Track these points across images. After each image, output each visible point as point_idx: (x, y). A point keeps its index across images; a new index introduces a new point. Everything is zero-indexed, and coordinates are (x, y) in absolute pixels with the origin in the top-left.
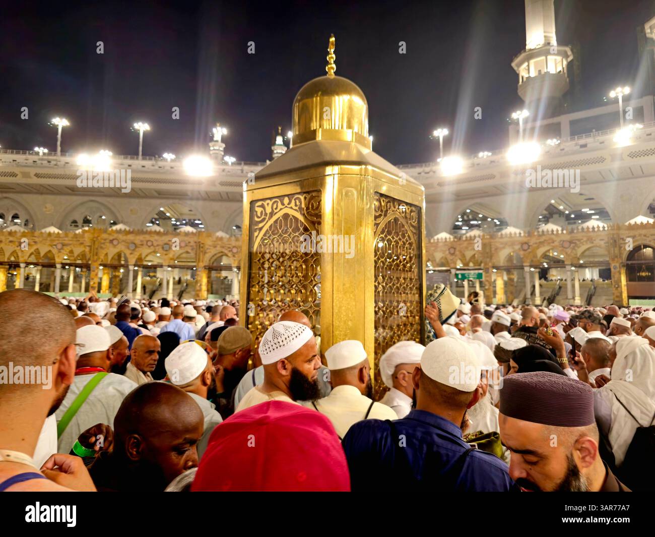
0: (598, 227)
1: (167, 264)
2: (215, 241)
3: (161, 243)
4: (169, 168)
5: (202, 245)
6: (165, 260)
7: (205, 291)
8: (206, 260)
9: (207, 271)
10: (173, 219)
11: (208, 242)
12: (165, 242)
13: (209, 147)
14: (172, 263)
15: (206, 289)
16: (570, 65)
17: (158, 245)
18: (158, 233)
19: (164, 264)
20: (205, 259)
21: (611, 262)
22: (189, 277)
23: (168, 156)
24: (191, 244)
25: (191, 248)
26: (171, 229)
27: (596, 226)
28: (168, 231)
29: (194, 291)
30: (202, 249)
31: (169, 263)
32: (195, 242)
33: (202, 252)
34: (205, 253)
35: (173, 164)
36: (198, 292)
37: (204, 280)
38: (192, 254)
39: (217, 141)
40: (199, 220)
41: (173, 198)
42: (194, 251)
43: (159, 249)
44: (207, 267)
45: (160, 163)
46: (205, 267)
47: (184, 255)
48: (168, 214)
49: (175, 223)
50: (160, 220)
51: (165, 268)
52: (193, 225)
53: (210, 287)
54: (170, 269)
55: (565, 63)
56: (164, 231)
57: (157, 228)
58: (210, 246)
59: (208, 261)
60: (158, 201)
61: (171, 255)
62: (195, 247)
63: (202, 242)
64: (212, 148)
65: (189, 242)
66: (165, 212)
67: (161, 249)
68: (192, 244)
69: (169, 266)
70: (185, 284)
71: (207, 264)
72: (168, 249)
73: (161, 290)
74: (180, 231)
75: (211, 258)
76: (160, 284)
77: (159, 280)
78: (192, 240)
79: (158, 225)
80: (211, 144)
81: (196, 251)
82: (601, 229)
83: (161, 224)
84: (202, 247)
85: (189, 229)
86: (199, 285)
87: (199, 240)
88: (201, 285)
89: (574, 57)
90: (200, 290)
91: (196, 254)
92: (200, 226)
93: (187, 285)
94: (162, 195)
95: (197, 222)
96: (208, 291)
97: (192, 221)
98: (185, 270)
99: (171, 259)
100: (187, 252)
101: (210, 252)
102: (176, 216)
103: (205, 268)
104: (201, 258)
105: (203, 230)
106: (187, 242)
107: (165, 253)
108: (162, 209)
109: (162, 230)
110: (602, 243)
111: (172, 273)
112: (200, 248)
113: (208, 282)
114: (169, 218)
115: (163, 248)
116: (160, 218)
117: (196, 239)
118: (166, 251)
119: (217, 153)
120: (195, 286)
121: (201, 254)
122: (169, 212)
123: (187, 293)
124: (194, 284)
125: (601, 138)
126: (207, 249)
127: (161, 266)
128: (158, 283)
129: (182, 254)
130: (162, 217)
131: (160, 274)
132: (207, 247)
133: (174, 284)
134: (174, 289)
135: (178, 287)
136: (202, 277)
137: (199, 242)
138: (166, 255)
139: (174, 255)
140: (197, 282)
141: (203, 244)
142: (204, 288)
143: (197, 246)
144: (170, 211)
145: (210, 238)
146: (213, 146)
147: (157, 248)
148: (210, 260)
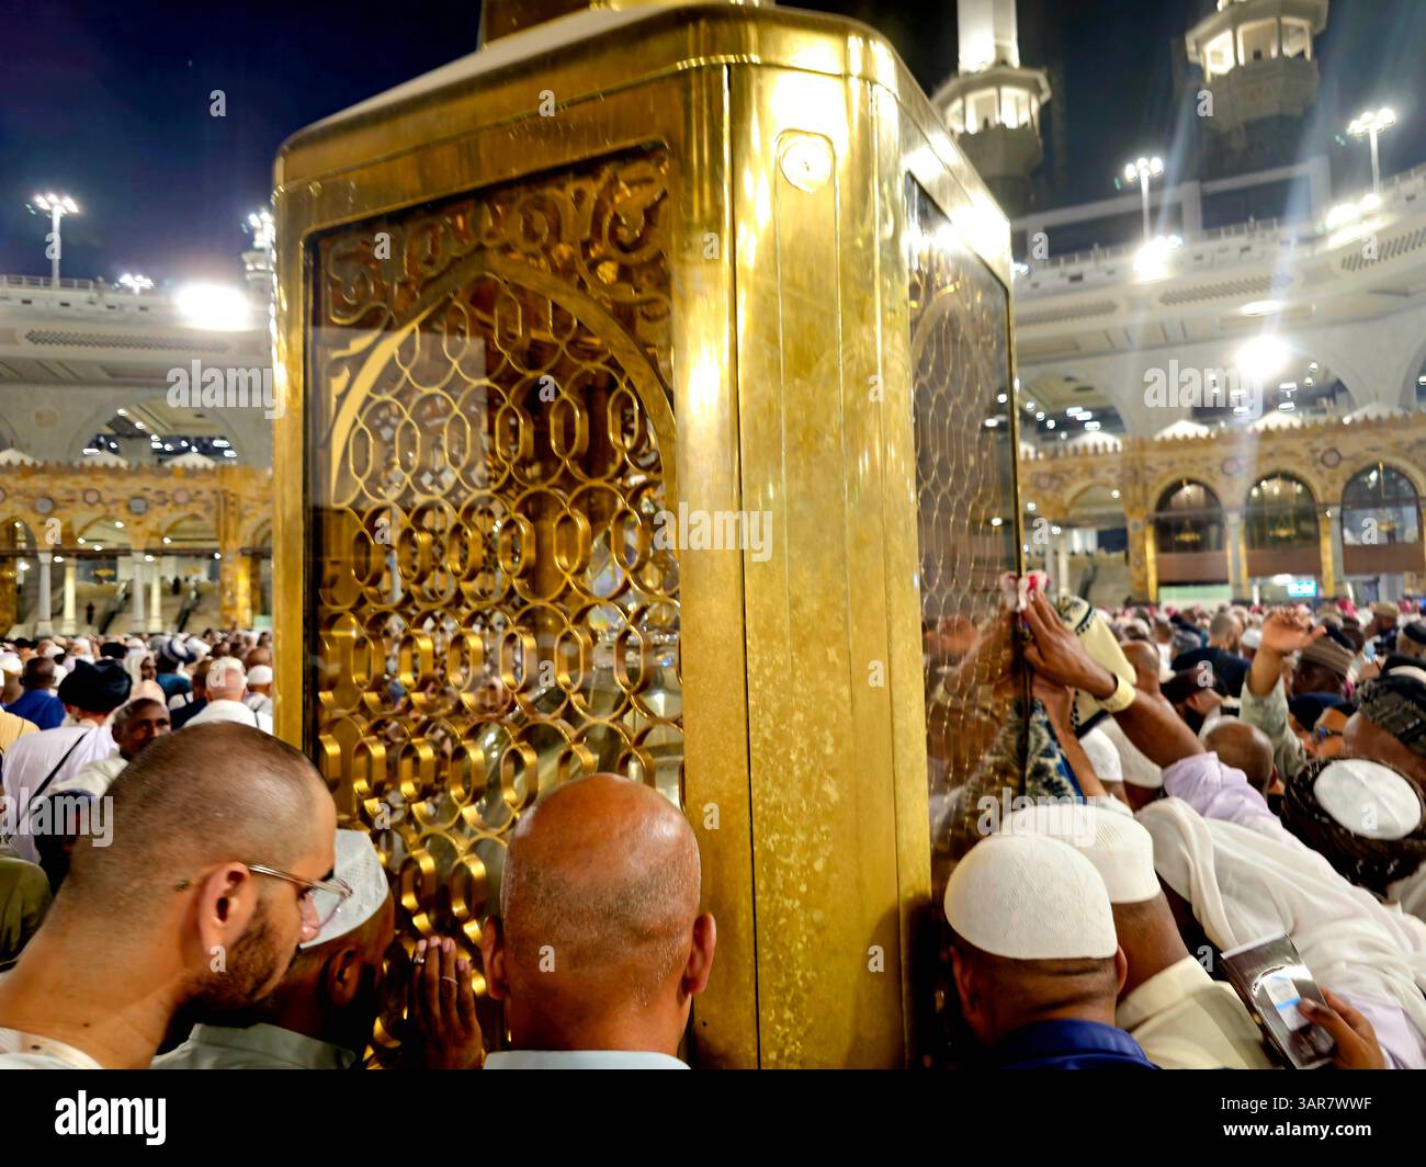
0: (1105, 445)
1: (142, 547)
2: (264, 489)
3: (123, 495)
4: (137, 310)
5: (232, 499)
6: (135, 536)
7: (245, 608)
8: (244, 534)
9: (248, 561)
10: (154, 437)
11: (248, 491)
12: (132, 492)
13: (243, 264)
14: (155, 544)
15: (249, 604)
16: (1045, 110)
17: (114, 501)
18: (114, 472)
19: (133, 547)
20: (242, 533)
21: (1128, 515)
22: (203, 577)
23: (134, 281)
24: (203, 497)
25: (203, 506)
26: (148, 461)
27: (1100, 443)
28: (140, 465)
29: (217, 609)
30: (231, 509)
31: (148, 543)
32: (215, 492)
33: (233, 514)
34: (241, 517)
35: (146, 301)
36: (226, 613)
37: (243, 583)
38: (209, 521)
39: (262, 250)
40: (223, 438)
41: (149, 386)
42: (213, 513)
43: (117, 510)
44: (249, 552)
45: (111, 298)
46: (243, 552)
47: (188, 524)
48: (139, 425)
49: (159, 446)
50: (120, 440)
51: (138, 556)
52: (207, 450)
53: (257, 597)
54: (149, 558)
55: (1035, 106)
56: (129, 466)
57: (112, 460)
58: (253, 500)
59: (249, 537)
60: (109, 393)
61: (151, 525)
62: (214, 503)
63: (233, 491)
64: (250, 267)
65: (199, 493)
66: (132, 418)
67: (123, 511)
68: (206, 495)
69: (147, 552)
70: (193, 594)
71: (247, 543)
72: (142, 509)
73: (130, 611)
74: (173, 466)
75: (258, 529)
76: (128, 596)
77: (123, 586)
78: (205, 487)
79: (115, 452)
80: (246, 257)
81: (218, 513)
82: (1110, 449)
83: (122, 449)
84: (233, 504)
85: (194, 459)
86: (229, 593)
87: (225, 487)
88: (234, 595)
89: (1053, 93)
90: (234, 606)
91: (217, 521)
92: (227, 453)
93: (198, 596)
94: (118, 377)
95: (217, 443)
96: (253, 607)
97: (206, 441)
98: (193, 558)
99: (152, 534)
100: (194, 517)
101: (254, 515)
102: (159, 427)
103: (243, 554)
104: (232, 528)
105: (234, 463)
106: (192, 492)
107: (135, 519)
108: (121, 412)
109: (123, 463)
110: (1112, 478)
111: (156, 568)
112: (226, 504)
113: (253, 586)
114: (144, 435)
115: (128, 507)
116: (119, 434)
117: (214, 483)
118: (139, 514)
119: (261, 280)
120: (219, 599)
121: (232, 522)
122: (141, 419)
123: (199, 614)
124: (217, 593)
125: (1110, 262)
126: (247, 507)
127: (127, 552)
128: (120, 594)
129: (180, 521)
130: (123, 432)
131: (125, 571)
132: (244, 502)
133: (164, 593)
134: (163, 607)
135: (176, 601)
136: (235, 577)
137: (225, 492)
138: (138, 523)
139: (158, 525)
140: (223, 588)
141: (233, 495)
142: (243, 600)
143: (218, 500)
144: (145, 416)
145: (253, 482)
146: (253, 262)
147: (112, 508)
148: (254, 535)
